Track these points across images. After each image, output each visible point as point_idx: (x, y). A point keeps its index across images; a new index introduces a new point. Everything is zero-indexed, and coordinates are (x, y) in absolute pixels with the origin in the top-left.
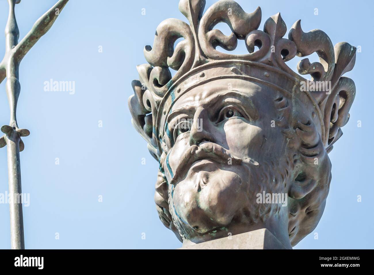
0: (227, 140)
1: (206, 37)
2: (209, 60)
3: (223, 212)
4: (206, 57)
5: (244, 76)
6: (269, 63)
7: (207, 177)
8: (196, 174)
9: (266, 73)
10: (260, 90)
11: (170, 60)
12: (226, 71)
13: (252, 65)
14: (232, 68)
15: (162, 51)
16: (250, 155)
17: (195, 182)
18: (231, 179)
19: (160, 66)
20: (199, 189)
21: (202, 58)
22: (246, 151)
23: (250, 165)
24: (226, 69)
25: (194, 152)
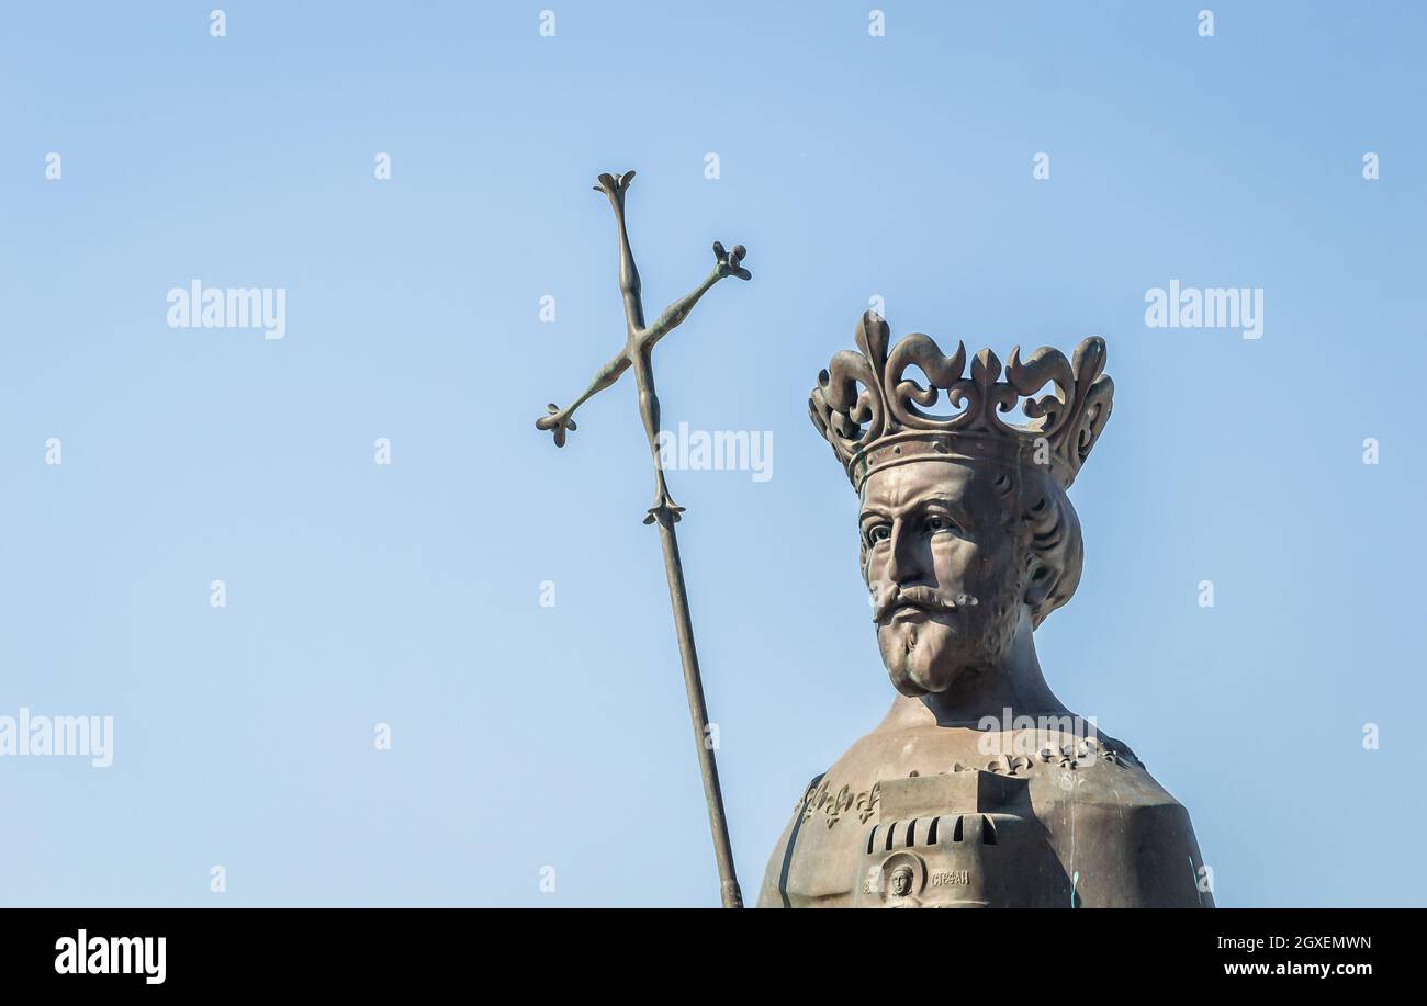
0: (936, 570)
1: (896, 395)
2: (903, 427)
3: (938, 684)
4: (900, 423)
5: (949, 455)
6: (983, 430)
7: (915, 632)
8: (903, 625)
9: (979, 446)
10: (972, 478)
11: (855, 413)
12: (926, 448)
13: (959, 437)
14: (935, 443)
15: (840, 398)
16: (966, 590)
17: (901, 637)
18: (944, 637)
19: (842, 413)
20: (907, 651)
21: (895, 425)
22: (961, 585)
23: (968, 606)
24: (925, 443)
25: (896, 597)
